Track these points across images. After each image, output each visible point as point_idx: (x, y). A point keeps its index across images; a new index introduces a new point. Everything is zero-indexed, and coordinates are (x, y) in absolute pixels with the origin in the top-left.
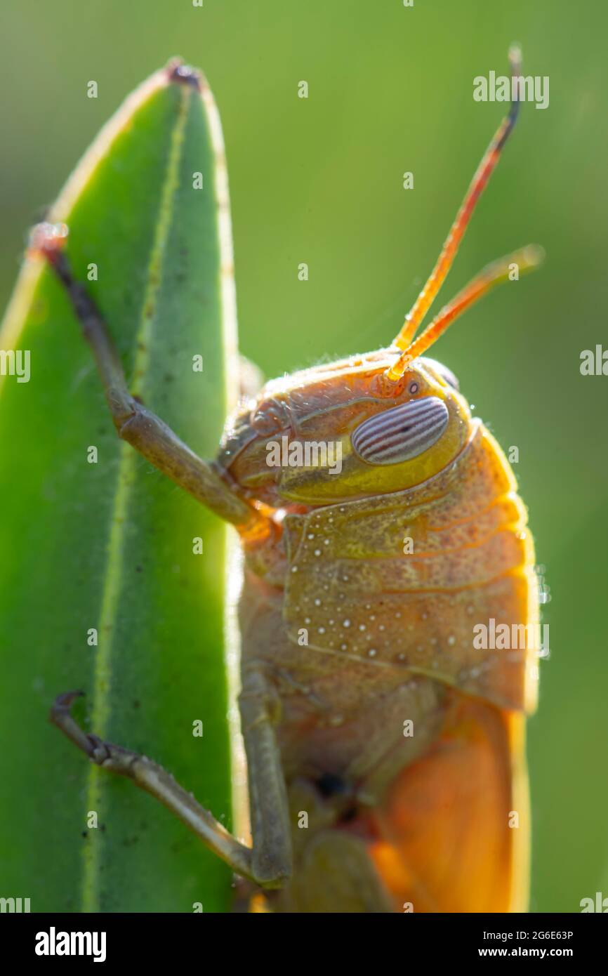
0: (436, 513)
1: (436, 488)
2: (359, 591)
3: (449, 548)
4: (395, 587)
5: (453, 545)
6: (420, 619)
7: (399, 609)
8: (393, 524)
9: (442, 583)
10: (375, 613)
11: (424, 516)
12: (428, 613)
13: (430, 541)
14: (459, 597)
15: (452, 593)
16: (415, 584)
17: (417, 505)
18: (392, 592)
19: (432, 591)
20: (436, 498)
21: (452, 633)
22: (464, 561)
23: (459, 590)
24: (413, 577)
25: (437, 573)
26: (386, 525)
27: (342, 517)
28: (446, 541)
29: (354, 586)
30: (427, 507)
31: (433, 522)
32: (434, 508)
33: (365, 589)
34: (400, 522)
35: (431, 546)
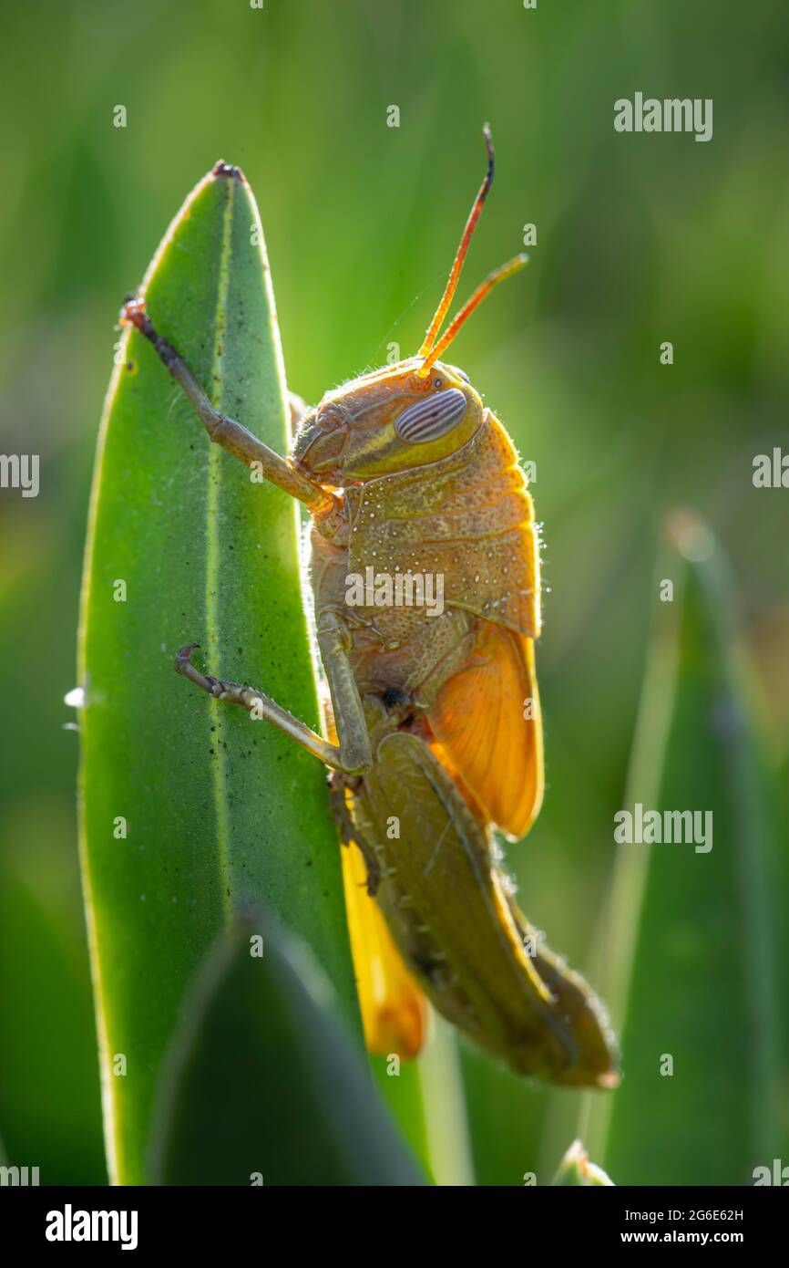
0: (461, 479)
1: (460, 460)
2: (406, 542)
3: (472, 506)
4: (433, 538)
5: (475, 504)
6: (453, 561)
7: (437, 555)
8: (428, 489)
9: (468, 534)
10: (418, 559)
11: (452, 482)
12: (459, 557)
13: (458, 501)
14: (481, 545)
15: (476, 542)
16: (448, 535)
17: (446, 473)
18: (431, 542)
19: (460, 540)
20: (459, 468)
21: (477, 573)
22: (483, 516)
23: (481, 539)
24: (446, 530)
25: (464, 526)
26: (423, 489)
27: (390, 486)
28: (469, 501)
29: (402, 539)
30: (454, 474)
31: (459, 487)
32: (458, 476)
33: (410, 541)
34: (434, 487)
35: (458, 505)
